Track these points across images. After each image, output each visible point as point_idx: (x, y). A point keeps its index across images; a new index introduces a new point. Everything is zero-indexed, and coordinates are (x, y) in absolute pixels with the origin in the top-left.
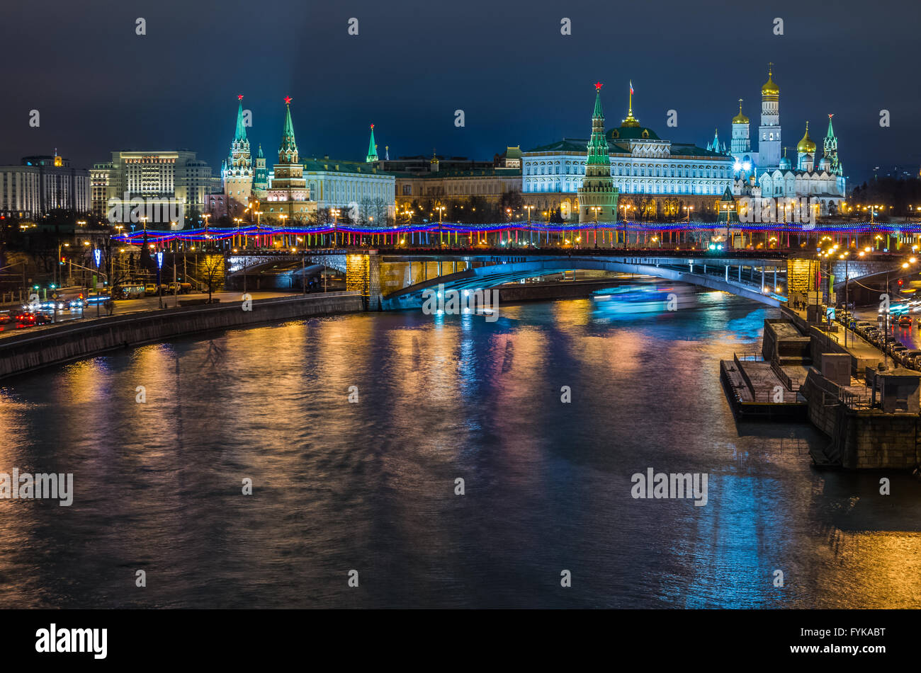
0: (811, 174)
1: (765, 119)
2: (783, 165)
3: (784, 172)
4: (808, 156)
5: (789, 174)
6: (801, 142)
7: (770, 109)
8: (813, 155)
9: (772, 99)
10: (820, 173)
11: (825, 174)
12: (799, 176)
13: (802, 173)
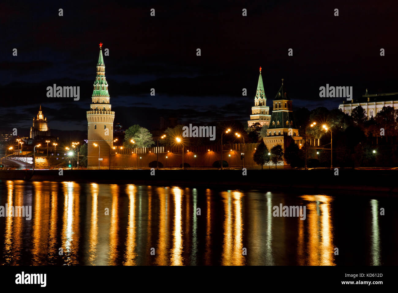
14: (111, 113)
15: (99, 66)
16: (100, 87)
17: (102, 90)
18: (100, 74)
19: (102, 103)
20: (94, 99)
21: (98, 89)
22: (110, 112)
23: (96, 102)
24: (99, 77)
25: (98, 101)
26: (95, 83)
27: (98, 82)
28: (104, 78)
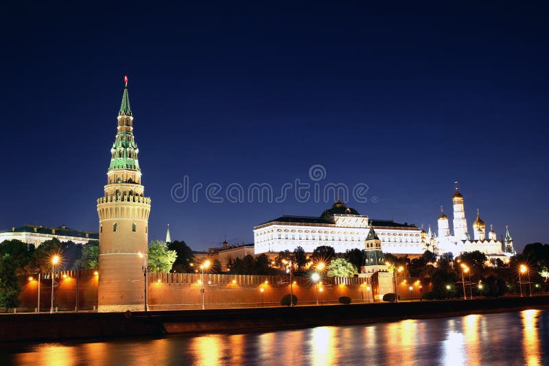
0: (483, 242)
1: (455, 215)
2: (465, 237)
3: (464, 241)
4: (480, 230)
5: (468, 242)
6: (475, 222)
7: (458, 209)
8: (483, 230)
9: (459, 202)
10: (489, 241)
11: (492, 242)
12: (474, 242)
13: (476, 241)
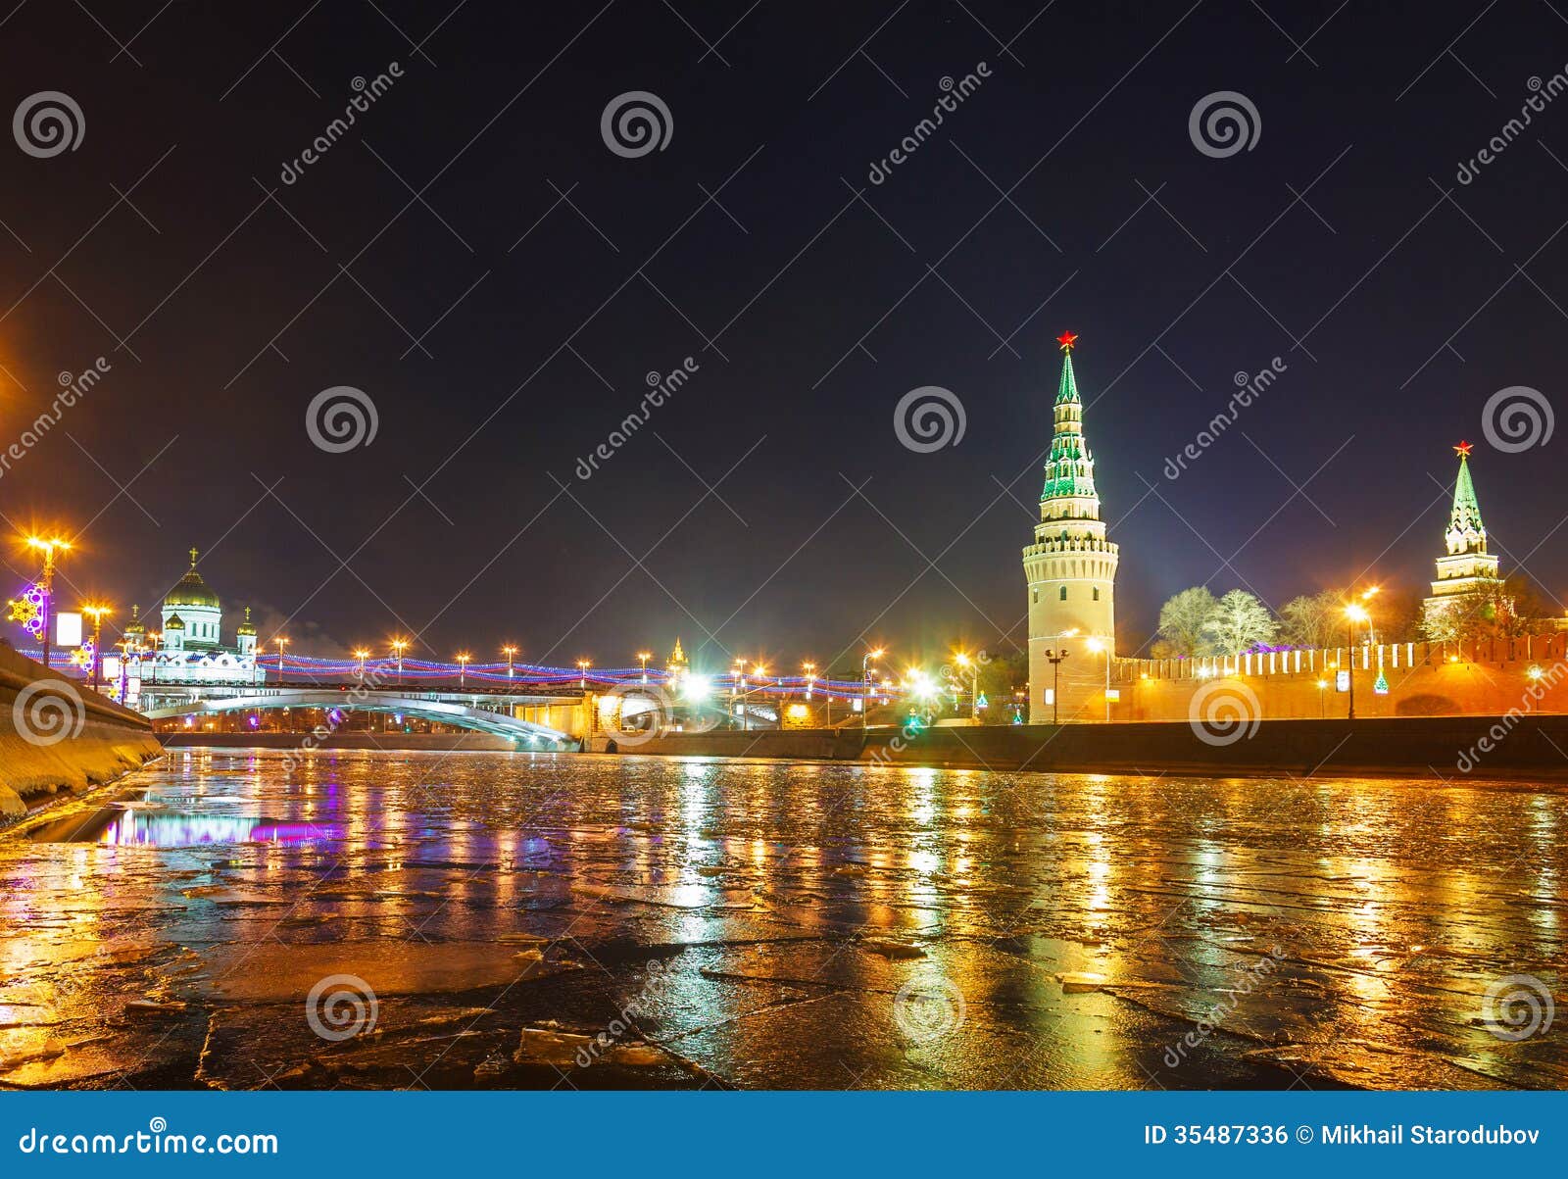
14: (1108, 546)
15: (1066, 402)
16: (1072, 467)
17: (1080, 478)
18: (1068, 430)
19: (1079, 519)
20: (1050, 506)
21: (1066, 475)
22: (1104, 544)
23: (1061, 515)
24: (1065, 438)
25: (1066, 512)
26: (1051, 457)
27: (1065, 454)
28: (1081, 440)
